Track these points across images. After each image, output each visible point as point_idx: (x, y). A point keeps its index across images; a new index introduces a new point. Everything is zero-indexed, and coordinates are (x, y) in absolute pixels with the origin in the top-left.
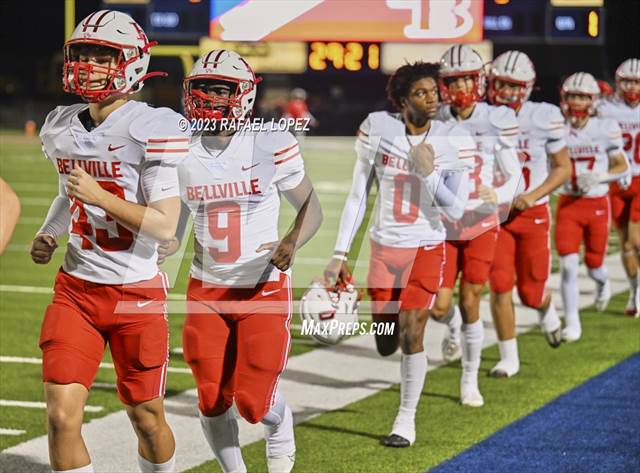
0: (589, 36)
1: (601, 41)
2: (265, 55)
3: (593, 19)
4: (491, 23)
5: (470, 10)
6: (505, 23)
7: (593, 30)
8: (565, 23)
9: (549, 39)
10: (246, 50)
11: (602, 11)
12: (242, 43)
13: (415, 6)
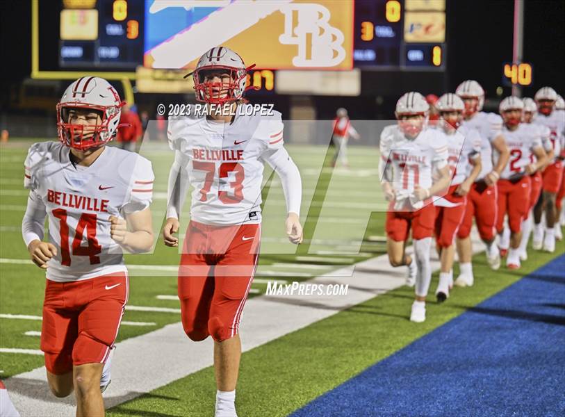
0: (434, 65)
1: (443, 69)
3: (437, 52)
4: (359, 55)
5: (343, 45)
6: (370, 55)
7: (437, 60)
8: (415, 55)
9: (403, 68)
10: (171, 75)
11: (444, 46)
12: (168, 70)
13: (301, 42)
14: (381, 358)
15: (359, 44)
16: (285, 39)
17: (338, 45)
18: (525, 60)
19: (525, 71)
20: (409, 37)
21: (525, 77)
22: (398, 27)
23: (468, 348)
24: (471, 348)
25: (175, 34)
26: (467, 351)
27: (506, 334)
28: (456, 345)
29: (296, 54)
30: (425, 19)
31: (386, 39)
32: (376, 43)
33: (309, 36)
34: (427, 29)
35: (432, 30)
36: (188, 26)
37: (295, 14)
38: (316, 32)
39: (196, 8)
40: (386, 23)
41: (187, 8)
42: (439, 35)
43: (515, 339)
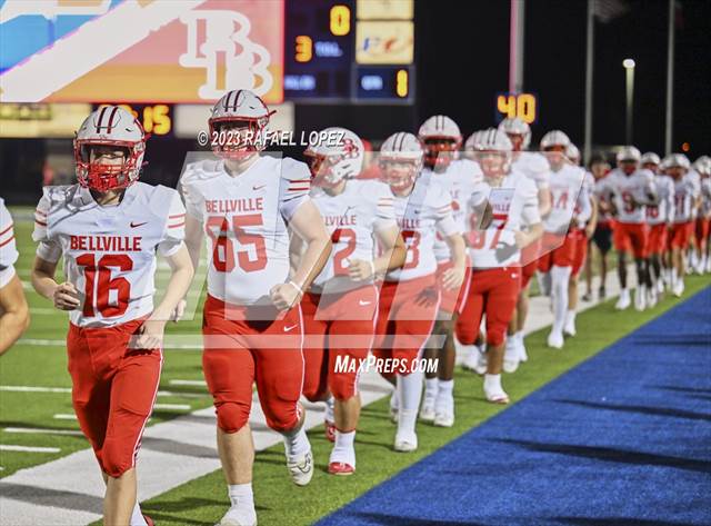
0: (398, 96)
1: (410, 101)
2: (48, 118)
3: (402, 77)
4: (292, 83)
5: (269, 68)
6: (308, 83)
7: (402, 89)
8: (372, 83)
9: (355, 100)
10: (25, 112)
11: (412, 69)
12: (21, 105)
13: (210, 64)
14: (324, 515)
15: (291, 66)
16: (188, 60)
17: (261, 69)
18: (526, 89)
19: (526, 104)
20: (363, 57)
21: (526, 113)
22: (348, 42)
23: (447, 499)
24: (451, 498)
25: (32, 54)
26: (446, 503)
27: (501, 477)
28: (430, 495)
29: (204, 82)
30: (385, 31)
31: (330, 59)
32: (316, 65)
33: (221, 56)
34: (389, 45)
35: (394, 47)
36: (51, 42)
37: (202, 24)
38: (231, 50)
39: (59, 17)
40: (331, 38)
41: (48, 17)
42: (404, 53)
43: (514, 485)
